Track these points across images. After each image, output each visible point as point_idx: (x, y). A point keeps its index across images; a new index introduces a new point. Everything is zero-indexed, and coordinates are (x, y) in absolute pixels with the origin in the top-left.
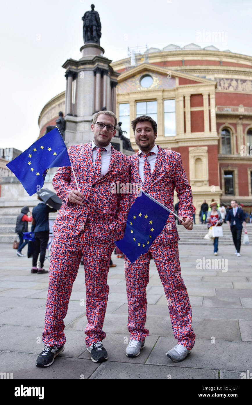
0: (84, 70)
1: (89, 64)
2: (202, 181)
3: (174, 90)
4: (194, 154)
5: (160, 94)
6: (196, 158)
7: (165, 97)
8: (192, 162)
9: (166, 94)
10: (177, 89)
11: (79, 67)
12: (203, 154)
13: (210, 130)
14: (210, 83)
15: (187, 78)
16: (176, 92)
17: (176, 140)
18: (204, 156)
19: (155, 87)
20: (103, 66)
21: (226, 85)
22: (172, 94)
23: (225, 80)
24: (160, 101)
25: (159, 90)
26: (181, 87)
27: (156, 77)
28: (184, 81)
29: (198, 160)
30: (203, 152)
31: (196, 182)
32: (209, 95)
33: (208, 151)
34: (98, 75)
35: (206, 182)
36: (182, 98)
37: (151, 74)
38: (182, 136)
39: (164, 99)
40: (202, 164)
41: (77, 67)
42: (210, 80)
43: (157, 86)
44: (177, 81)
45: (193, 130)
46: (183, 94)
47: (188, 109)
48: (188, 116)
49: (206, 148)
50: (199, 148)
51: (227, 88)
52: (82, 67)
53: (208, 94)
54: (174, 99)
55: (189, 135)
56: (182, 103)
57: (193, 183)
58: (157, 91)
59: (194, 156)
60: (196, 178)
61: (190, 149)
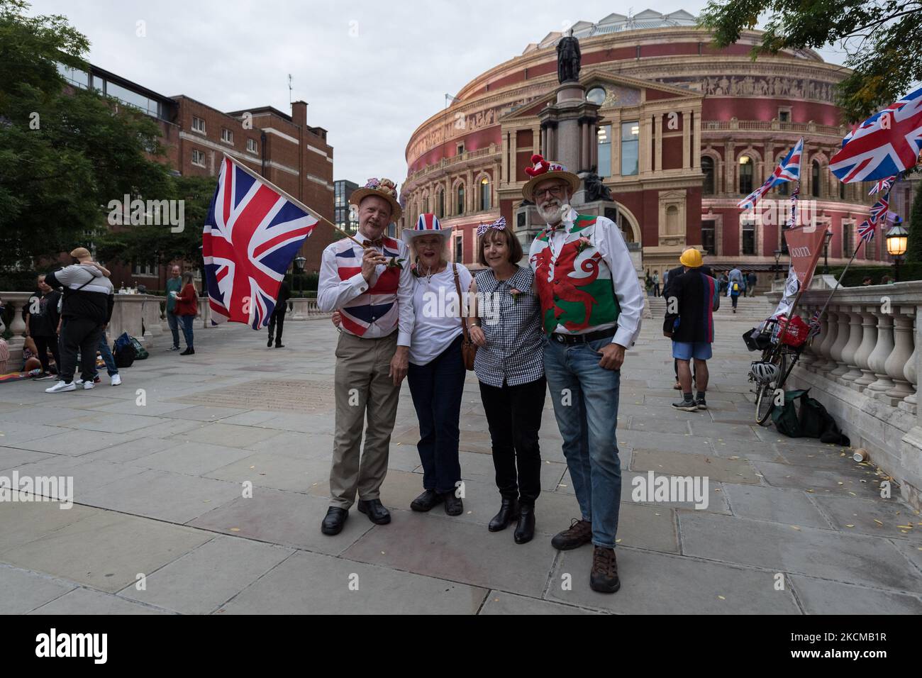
0: (568, 119)
1: (573, 111)
2: (677, 239)
3: (638, 108)
4: (665, 201)
5: (617, 114)
6: (669, 205)
7: (624, 118)
8: (662, 212)
9: (627, 115)
10: (643, 106)
11: (560, 116)
12: (680, 200)
13: (692, 165)
14: (694, 95)
15: (660, 89)
16: (642, 112)
17: (640, 181)
18: (682, 203)
19: (609, 104)
20: (590, 114)
21: (711, 87)
22: (634, 114)
23: (709, 78)
24: (616, 125)
25: (616, 110)
26: (649, 104)
27: (611, 89)
28: (654, 95)
29: (672, 209)
30: (680, 198)
31: (667, 239)
32: (692, 114)
33: (688, 197)
34: (585, 126)
35: (682, 240)
36: (651, 120)
37: (602, 85)
38: (648, 175)
39: (623, 122)
40: (677, 214)
41: (557, 115)
42: (695, 90)
43: (612, 102)
44: (643, 95)
45: (664, 167)
46: (652, 113)
47: (659, 136)
48: (659, 146)
49: (685, 191)
50: (674, 191)
51: (713, 91)
52: (564, 115)
53: (691, 112)
54: (638, 122)
55: (660, 174)
56: (649, 128)
57: (663, 241)
58: (613, 110)
59: (667, 203)
60: (668, 234)
61: (660, 193)
